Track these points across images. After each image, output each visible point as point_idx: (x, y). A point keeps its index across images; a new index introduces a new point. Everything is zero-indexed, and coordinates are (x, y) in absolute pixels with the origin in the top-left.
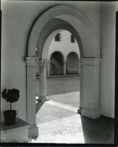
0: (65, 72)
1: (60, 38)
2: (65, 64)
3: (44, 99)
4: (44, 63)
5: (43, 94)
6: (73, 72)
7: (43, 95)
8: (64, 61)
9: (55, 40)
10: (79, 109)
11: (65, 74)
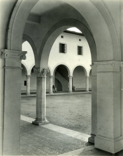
0: (71, 89)
1: (66, 49)
2: (71, 79)
3: (43, 121)
4: (43, 72)
5: (41, 114)
6: (80, 89)
7: (41, 117)
8: (70, 76)
9: (60, 52)
10: (91, 136)
11: (71, 91)
